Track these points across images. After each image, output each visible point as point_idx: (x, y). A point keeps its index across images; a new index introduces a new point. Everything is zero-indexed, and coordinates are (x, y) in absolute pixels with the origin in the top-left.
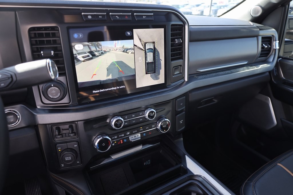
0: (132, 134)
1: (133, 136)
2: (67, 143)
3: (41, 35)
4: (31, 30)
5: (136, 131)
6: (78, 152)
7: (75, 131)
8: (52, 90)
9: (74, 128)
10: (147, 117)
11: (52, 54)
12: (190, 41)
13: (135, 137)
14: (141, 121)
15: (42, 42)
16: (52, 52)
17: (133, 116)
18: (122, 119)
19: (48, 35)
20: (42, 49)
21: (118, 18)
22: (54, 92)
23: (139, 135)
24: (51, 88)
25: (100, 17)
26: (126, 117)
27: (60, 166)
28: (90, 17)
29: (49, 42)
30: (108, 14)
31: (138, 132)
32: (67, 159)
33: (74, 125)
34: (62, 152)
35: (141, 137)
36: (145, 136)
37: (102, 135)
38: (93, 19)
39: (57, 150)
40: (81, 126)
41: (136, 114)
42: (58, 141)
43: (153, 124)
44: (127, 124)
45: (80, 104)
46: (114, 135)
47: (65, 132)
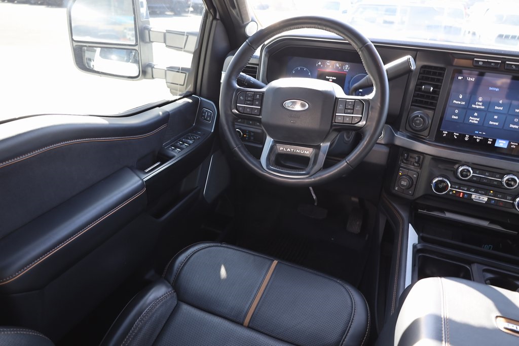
0: (476, 192)
2: (409, 170)
3: (429, 73)
4: (423, 67)
5: (484, 192)
6: (414, 183)
7: (420, 162)
8: (417, 120)
9: (421, 160)
10: (504, 183)
11: (431, 90)
13: (479, 198)
14: (495, 185)
15: (427, 79)
16: (432, 88)
17: (487, 174)
18: (472, 172)
19: (434, 74)
20: (424, 84)
21: (514, 67)
22: (418, 122)
23: (486, 199)
24: (417, 118)
25: (492, 64)
26: (478, 172)
27: (394, 188)
28: (481, 63)
29: (433, 80)
30: (503, 62)
31: (486, 194)
32: (403, 183)
33: (422, 157)
34: (401, 176)
35: (486, 202)
36: (492, 204)
37: (442, 177)
38: (485, 65)
39: (398, 173)
40: (428, 160)
41: (493, 174)
42: (402, 165)
43: (510, 195)
44: (475, 179)
45: (436, 141)
46: (456, 184)
47: (411, 159)
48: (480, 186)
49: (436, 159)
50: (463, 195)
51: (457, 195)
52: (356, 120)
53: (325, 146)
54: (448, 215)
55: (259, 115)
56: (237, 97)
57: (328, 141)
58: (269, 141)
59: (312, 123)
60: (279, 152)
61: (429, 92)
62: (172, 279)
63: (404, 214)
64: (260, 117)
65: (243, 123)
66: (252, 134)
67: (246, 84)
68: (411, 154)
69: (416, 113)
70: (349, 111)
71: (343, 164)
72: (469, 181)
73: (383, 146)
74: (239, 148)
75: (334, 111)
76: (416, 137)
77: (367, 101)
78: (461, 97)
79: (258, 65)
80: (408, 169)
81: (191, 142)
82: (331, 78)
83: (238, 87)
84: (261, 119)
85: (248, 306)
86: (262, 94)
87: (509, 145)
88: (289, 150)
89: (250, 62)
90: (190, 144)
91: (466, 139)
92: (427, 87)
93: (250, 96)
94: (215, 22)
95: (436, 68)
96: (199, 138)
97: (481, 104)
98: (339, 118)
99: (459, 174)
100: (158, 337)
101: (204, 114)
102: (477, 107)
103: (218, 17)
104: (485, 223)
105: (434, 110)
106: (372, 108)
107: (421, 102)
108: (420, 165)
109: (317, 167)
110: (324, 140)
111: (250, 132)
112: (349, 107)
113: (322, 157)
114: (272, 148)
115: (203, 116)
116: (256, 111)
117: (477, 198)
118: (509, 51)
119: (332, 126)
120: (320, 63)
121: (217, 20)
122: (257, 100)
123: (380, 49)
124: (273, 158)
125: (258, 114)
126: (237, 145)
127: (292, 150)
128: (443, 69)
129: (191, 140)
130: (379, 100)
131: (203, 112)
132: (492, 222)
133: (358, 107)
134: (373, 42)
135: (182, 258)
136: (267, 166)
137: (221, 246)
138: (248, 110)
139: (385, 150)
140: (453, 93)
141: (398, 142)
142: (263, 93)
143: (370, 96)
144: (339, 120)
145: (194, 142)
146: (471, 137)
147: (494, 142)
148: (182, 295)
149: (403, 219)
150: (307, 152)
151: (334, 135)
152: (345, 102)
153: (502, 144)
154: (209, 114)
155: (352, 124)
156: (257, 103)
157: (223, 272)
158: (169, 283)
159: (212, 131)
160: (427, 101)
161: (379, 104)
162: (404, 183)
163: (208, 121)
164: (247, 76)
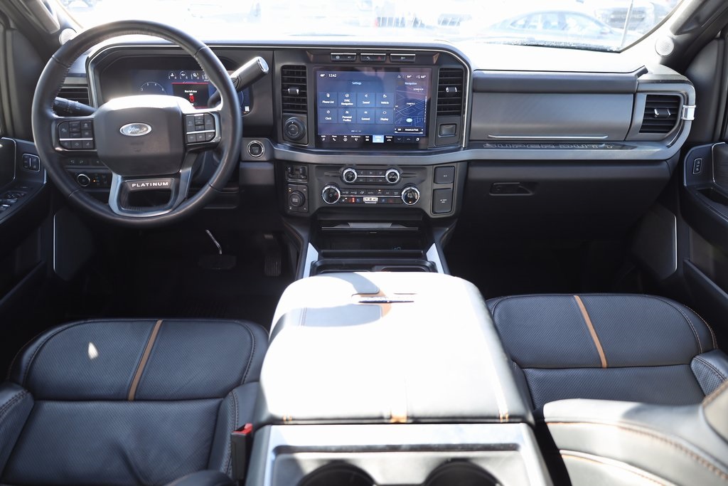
0: (366, 194)
1: (369, 198)
4: (283, 67)
5: (373, 193)
6: (306, 198)
7: (306, 173)
8: (292, 127)
9: (306, 171)
10: (387, 179)
12: (474, 91)
13: (371, 199)
14: (381, 182)
15: (292, 80)
16: (298, 91)
17: (371, 173)
18: (355, 173)
19: (298, 74)
20: (290, 86)
21: (369, 58)
22: (293, 129)
23: (377, 199)
24: (292, 125)
25: (349, 57)
26: (362, 173)
27: (288, 208)
28: (338, 57)
29: (297, 81)
30: (358, 54)
31: (375, 194)
33: (306, 167)
34: (291, 192)
35: (378, 203)
36: (384, 203)
37: (331, 185)
38: (342, 59)
39: (288, 190)
40: (313, 169)
41: (376, 172)
42: (290, 180)
43: (396, 190)
44: (361, 180)
45: (316, 148)
46: (346, 189)
47: (297, 172)
48: (370, 187)
49: (321, 167)
50: (355, 200)
51: (350, 201)
52: (210, 136)
53: (186, 172)
54: (353, 226)
55: (94, 149)
56: (57, 130)
57: (188, 166)
58: (117, 180)
59: (161, 147)
60: (132, 189)
61: (296, 95)
62: (22, 378)
63: (304, 234)
64: (96, 150)
65: (88, 164)
66: (104, 177)
67: (71, 112)
68: (295, 167)
69: (290, 120)
70: (200, 127)
71: (207, 190)
72: (356, 183)
73: (266, 163)
74: (75, 193)
75: (184, 130)
76: (297, 147)
77: (217, 113)
78: (328, 96)
79: (86, 85)
80: (297, 184)
81: (12, 201)
82: (191, 91)
83: (57, 116)
84: (96, 153)
85: (130, 378)
86: (91, 122)
87: (385, 139)
88: (143, 185)
89: (65, 83)
90: (11, 205)
91: (345, 140)
92: (293, 89)
93: (74, 127)
94: (9, 34)
95: (298, 67)
96: (25, 195)
97: (348, 101)
98: (191, 137)
99: (344, 179)
100: (13, 449)
101: (26, 162)
102: (346, 104)
103: (12, 25)
104: (388, 226)
105: (306, 113)
106: (224, 120)
107: (293, 107)
108: (306, 175)
109: (180, 198)
110: (181, 166)
111: (100, 175)
112: (199, 123)
113: (184, 186)
114: (122, 187)
115: (24, 164)
116: (88, 144)
117: (368, 200)
118: (362, 42)
119: (186, 148)
120: (172, 75)
121: (12, 29)
122: (86, 130)
123: (218, 51)
124: (125, 198)
125: (92, 147)
126: (72, 191)
127: (147, 184)
128: (304, 68)
129: (12, 198)
130: (229, 110)
131: (24, 159)
132: (394, 223)
133: (209, 121)
134: (207, 44)
135: (31, 350)
136: (120, 209)
137: (85, 323)
138: (77, 144)
139: (270, 167)
140: (320, 93)
141: (278, 156)
142: (92, 120)
143: (219, 107)
144: (191, 139)
145: (17, 200)
146: (349, 137)
147: (371, 138)
148: (39, 393)
149: (302, 239)
150: (165, 183)
151: (193, 158)
152: (192, 117)
153: (378, 139)
154: (35, 160)
155: (206, 141)
156: (87, 133)
157: (92, 351)
158: (18, 384)
159: (45, 182)
160: (297, 104)
161: (230, 116)
162: (295, 200)
163: (35, 169)
164: (70, 101)
